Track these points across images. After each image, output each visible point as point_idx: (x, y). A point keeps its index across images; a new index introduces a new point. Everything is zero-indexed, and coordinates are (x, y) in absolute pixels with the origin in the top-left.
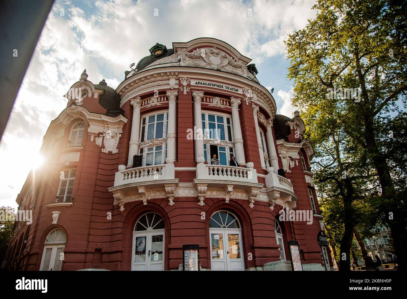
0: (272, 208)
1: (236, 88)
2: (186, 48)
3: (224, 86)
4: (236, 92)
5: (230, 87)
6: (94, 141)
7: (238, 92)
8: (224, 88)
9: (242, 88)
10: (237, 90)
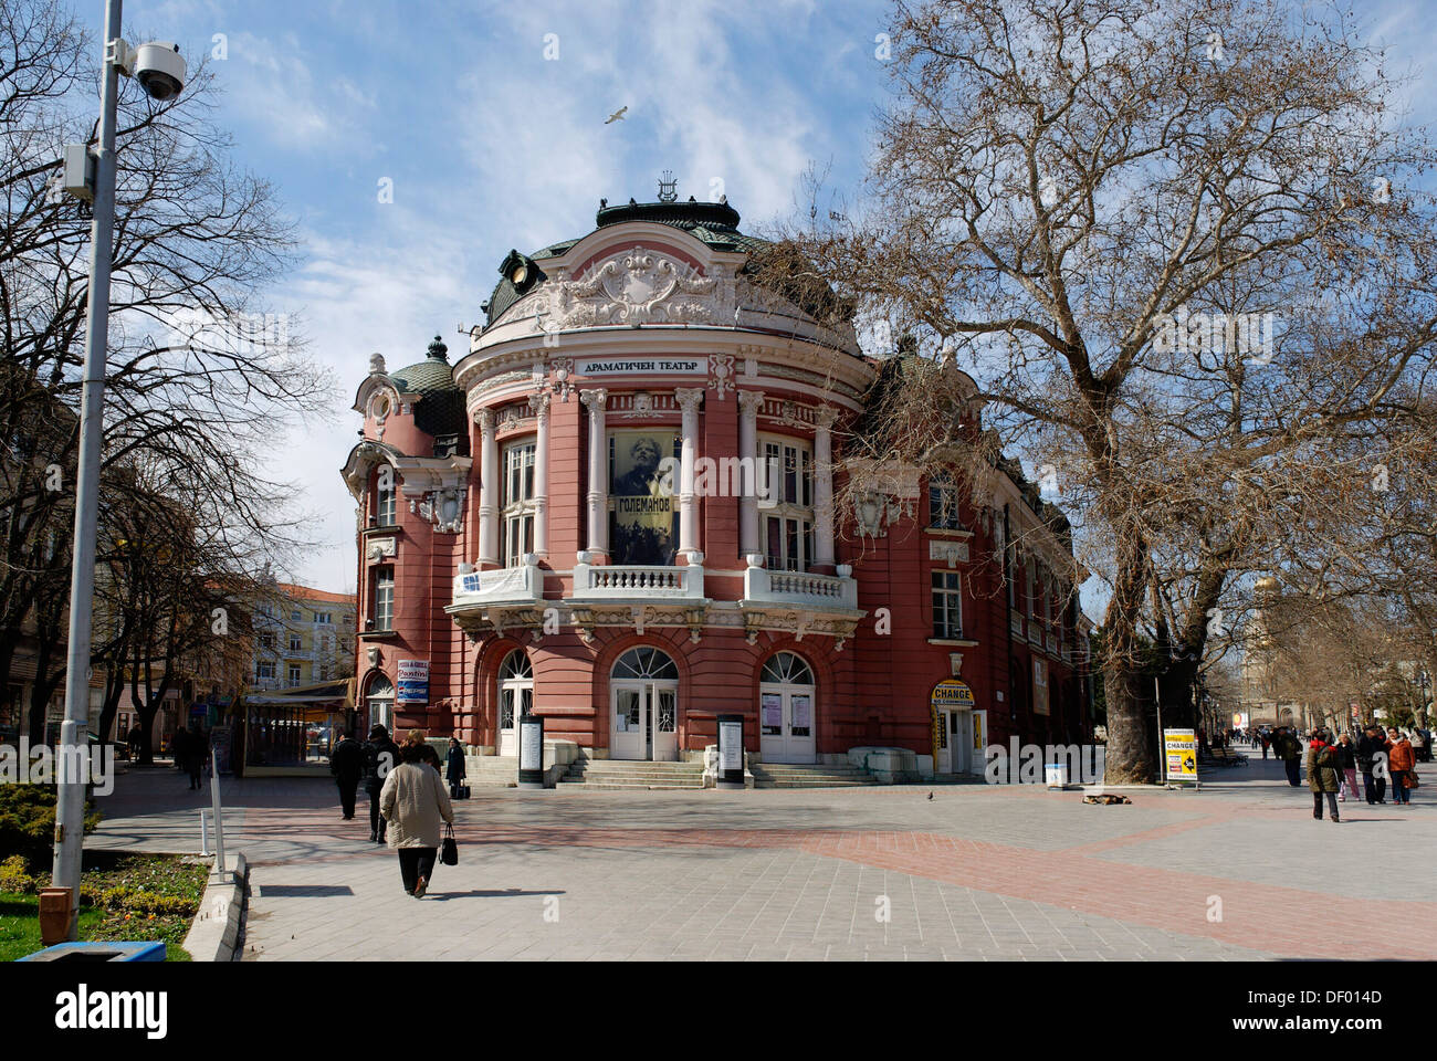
0: (752, 641)
1: (690, 361)
2: (566, 268)
3: (657, 361)
4: (690, 371)
5: (673, 360)
6: (418, 511)
7: (696, 370)
8: (658, 369)
9: (706, 355)
10: (694, 365)
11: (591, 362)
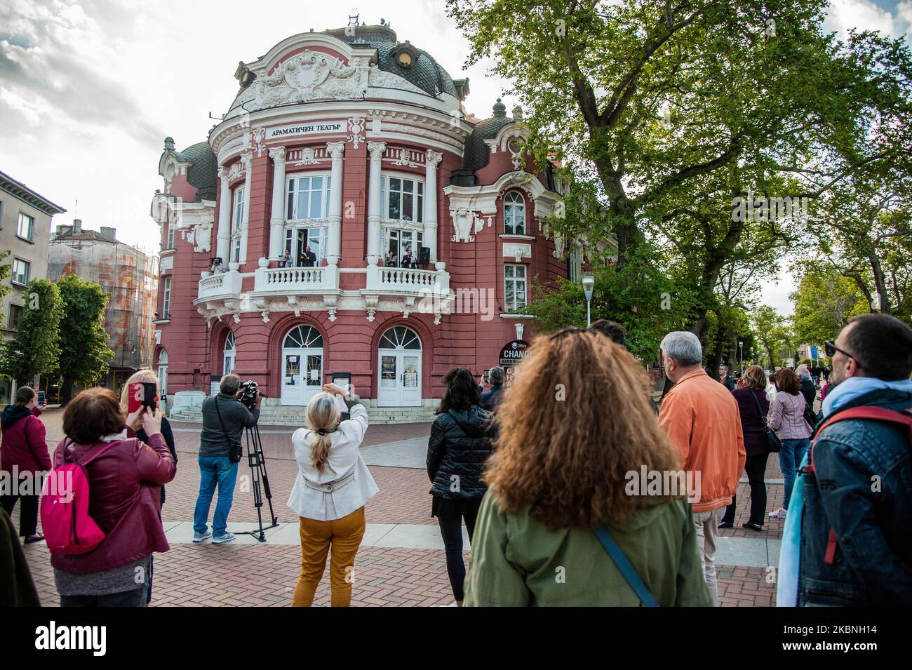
0: (371, 318)
1: (336, 123)
2: (264, 68)
3: (315, 125)
4: (336, 131)
5: (325, 124)
6: (186, 238)
7: (340, 130)
8: (315, 131)
9: (347, 119)
10: (339, 126)
11: (275, 129)
